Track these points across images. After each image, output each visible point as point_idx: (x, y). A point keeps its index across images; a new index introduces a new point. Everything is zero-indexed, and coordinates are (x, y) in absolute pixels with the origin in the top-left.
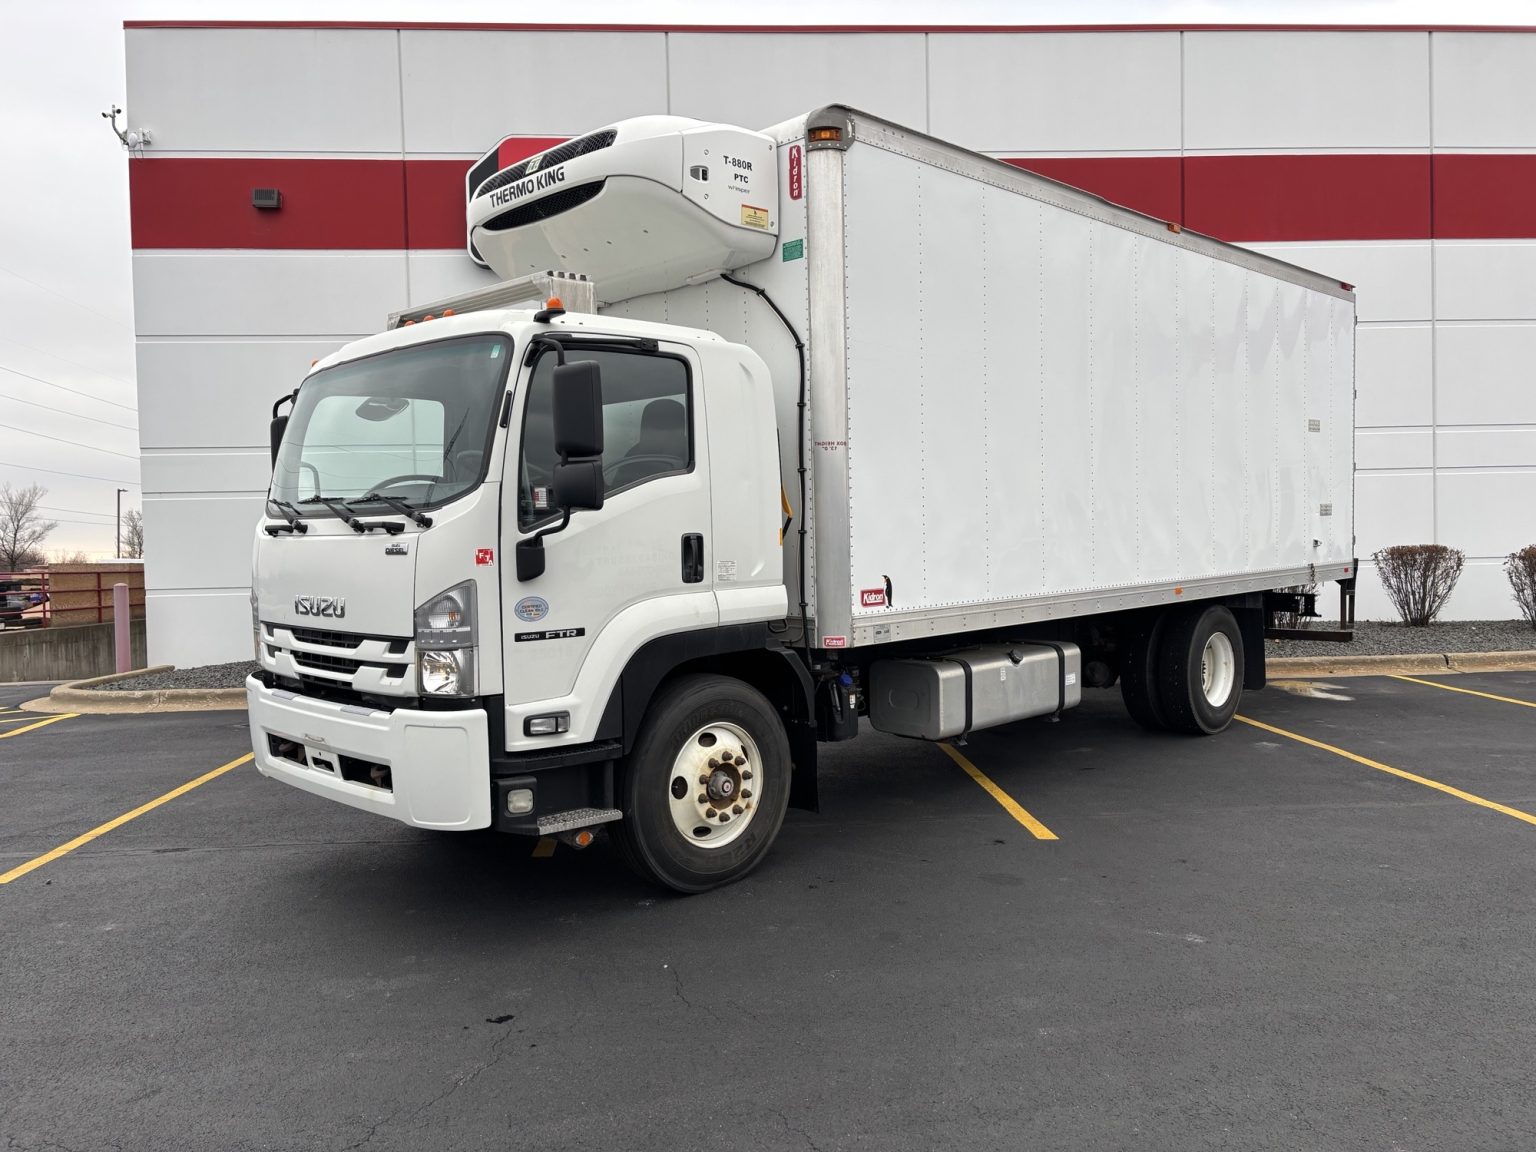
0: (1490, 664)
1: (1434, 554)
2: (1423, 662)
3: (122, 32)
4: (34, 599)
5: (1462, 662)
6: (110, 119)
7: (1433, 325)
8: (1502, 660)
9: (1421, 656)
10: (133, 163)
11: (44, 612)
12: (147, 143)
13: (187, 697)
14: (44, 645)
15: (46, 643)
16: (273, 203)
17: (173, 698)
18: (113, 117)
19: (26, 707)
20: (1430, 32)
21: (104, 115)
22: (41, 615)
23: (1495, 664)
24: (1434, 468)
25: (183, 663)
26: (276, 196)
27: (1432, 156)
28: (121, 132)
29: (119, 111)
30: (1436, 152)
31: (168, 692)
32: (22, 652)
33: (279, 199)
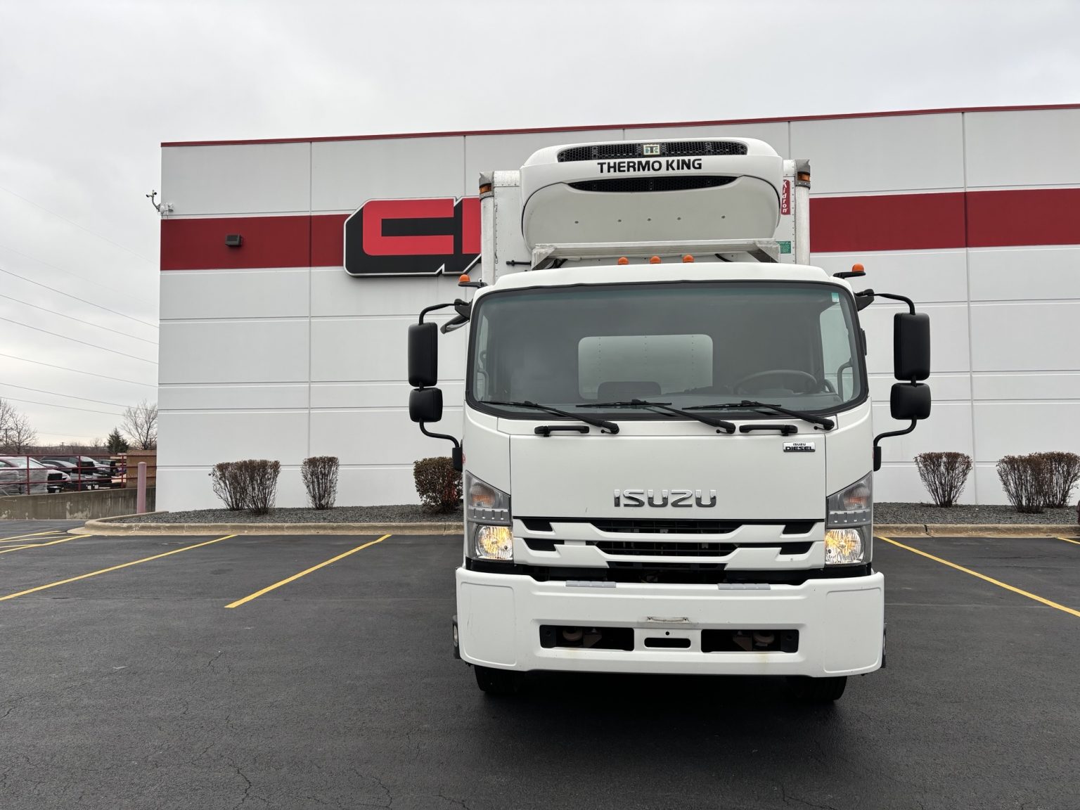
0: (957, 532)
1: (953, 458)
2: (909, 529)
3: (160, 149)
4: (120, 471)
5: (937, 530)
6: (151, 198)
7: (969, 304)
8: (966, 530)
9: (909, 525)
10: (164, 223)
11: (122, 479)
12: (171, 211)
13: (150, 528)
14: (120, 499)
15: (122, 497)
16: (236, 243)
17: (143, 528)
18: (153, 197)
19: (69, 532)
20: (963, 113)
21: (147, 196)
22: (120, 481)
23: (961, 532)
24: (972, 400)
25: (172, 509)
26: (238, 238)
27: (965, 194)
28: (157, 205)
29: (156, 194)
30: (968, 190)
31: (141, 524)
32: (105, 503)
33: (240, 240)
